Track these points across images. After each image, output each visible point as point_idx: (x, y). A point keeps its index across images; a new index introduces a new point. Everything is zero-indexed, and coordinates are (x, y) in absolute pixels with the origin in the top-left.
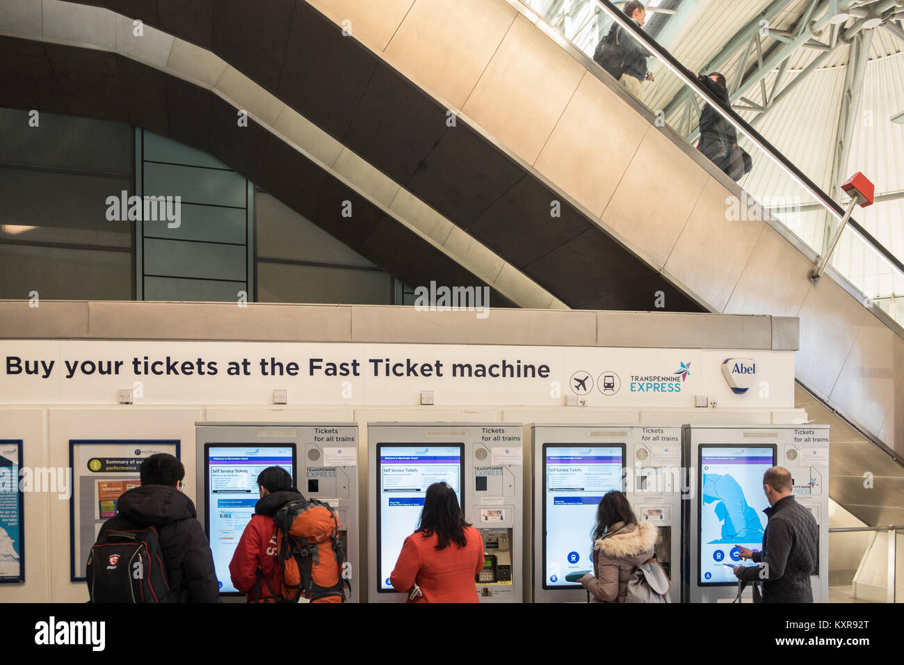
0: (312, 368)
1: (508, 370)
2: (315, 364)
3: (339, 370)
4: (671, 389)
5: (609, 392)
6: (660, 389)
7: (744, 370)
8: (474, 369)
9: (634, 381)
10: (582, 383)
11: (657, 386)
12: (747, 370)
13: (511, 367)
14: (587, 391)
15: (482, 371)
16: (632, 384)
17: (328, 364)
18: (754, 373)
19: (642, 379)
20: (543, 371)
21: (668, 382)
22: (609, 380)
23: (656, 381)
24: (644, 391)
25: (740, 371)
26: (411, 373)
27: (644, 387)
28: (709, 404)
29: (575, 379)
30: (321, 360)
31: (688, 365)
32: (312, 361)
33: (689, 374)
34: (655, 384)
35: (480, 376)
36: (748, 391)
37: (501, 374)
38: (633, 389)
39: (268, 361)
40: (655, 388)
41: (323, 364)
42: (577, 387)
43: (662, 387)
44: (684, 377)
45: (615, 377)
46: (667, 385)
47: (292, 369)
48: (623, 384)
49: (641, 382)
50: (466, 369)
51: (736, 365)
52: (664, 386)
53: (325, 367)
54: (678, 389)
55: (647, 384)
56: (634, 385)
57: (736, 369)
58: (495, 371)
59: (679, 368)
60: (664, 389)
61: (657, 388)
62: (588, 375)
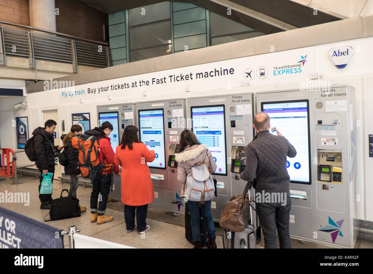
0: (153, 82)
1: (217, 73)
2: (154, 80)
3: (160, 82)
4: (296, 71)
5: (263, 77)
6: (290, 72)
7: (340, 54)
8: (204, 74)
9: (275, 70)
10: (249, 74)
11: (288, 71)
12: (343, 54)
13: (218, 71)
14: (252, 78)
15: (207, 75)
16: (274, 71)
17: (157, 80)
18: (348, 54)
19: (279, 68)
20: (232, 71)
21: (294, 68)
22: (262, 71)
23: (287, 68)
24: (281, 74)
25: (338, 55)
26: (182, 79)
27: (281, 72)
28: (319, 77)
29: (246, 73)
30: (155, 79)
31: (306, 57)
32: (153, 79)
33: (306, 61)
34: (287, 70)
35: (206, 77)
36: (347, 66)
37: (214, 75)
38: (275, 74)
39: (141, 81)
40: (287, 72)
41: (156, 80)
42: (247, 77)
43: (291, 71)
44: (303, 63)
45: (265, 69)
46: (294, 69)
47: (147, 83)
48: (269, 72)
49: (279, 70)
50: (201, 75)
51: (335, 52)
52: (292, 70)
53: (156, 81)
54: (300, 71)
55: (283, 70)
56: (275, 72)
57: (334, 54)
58: (212, 74)
59: (301, 59)
60: (292, 72)
61: (288, 72)
62: (252, 70)
